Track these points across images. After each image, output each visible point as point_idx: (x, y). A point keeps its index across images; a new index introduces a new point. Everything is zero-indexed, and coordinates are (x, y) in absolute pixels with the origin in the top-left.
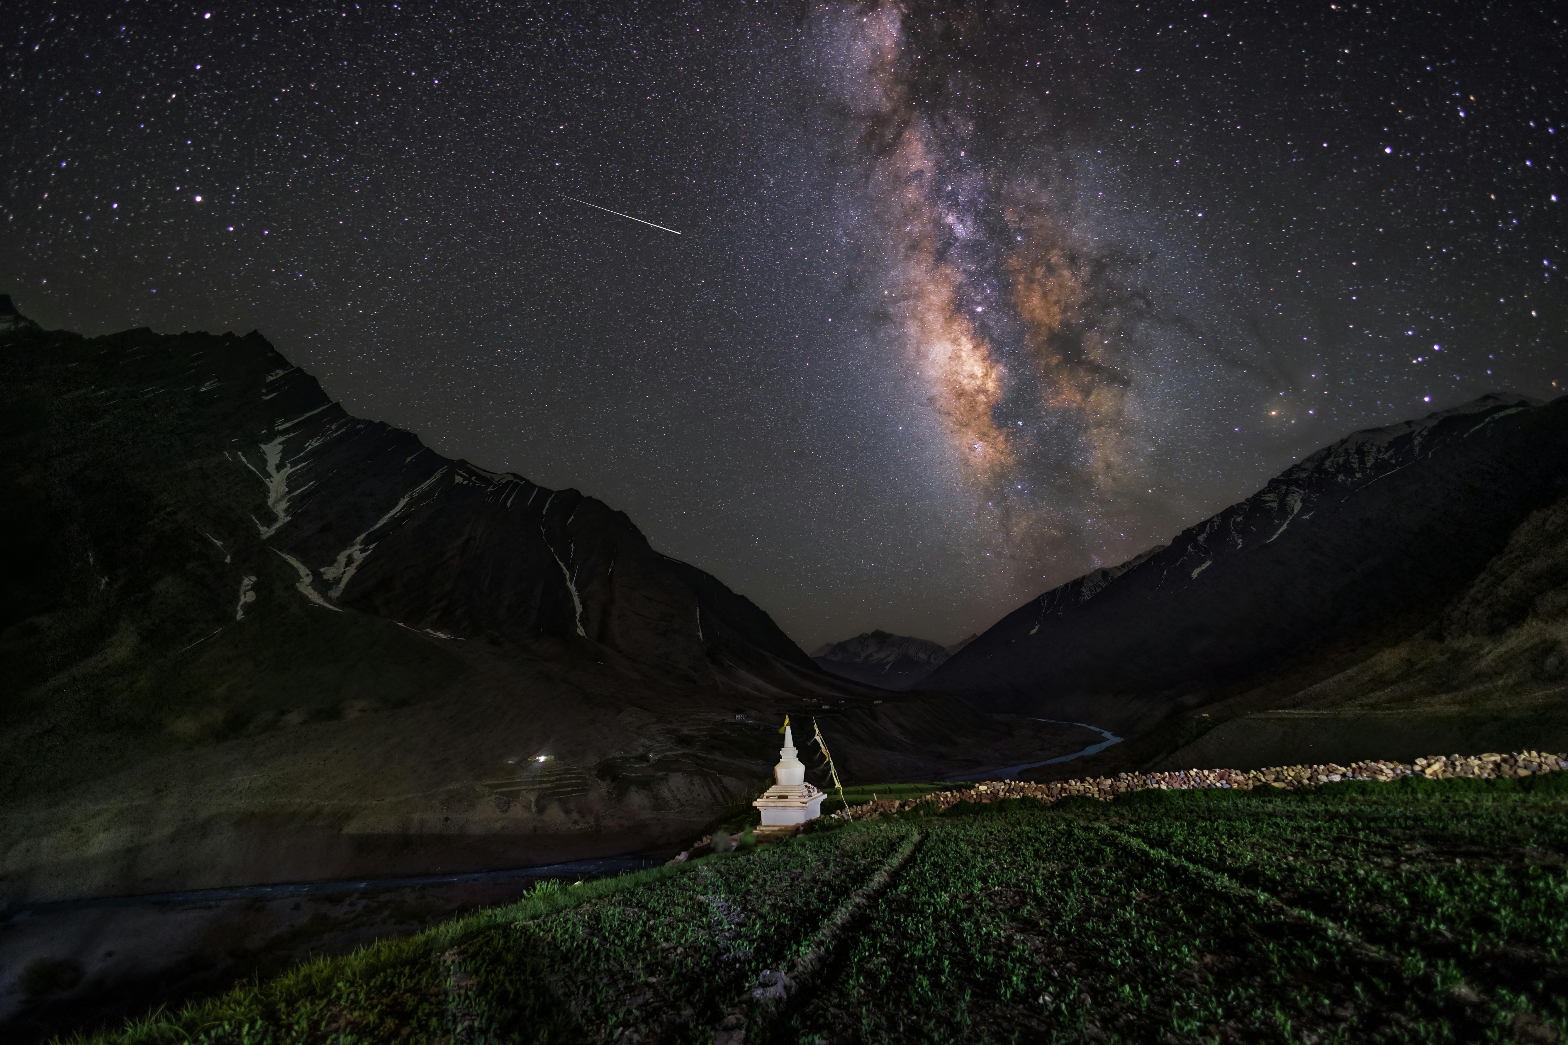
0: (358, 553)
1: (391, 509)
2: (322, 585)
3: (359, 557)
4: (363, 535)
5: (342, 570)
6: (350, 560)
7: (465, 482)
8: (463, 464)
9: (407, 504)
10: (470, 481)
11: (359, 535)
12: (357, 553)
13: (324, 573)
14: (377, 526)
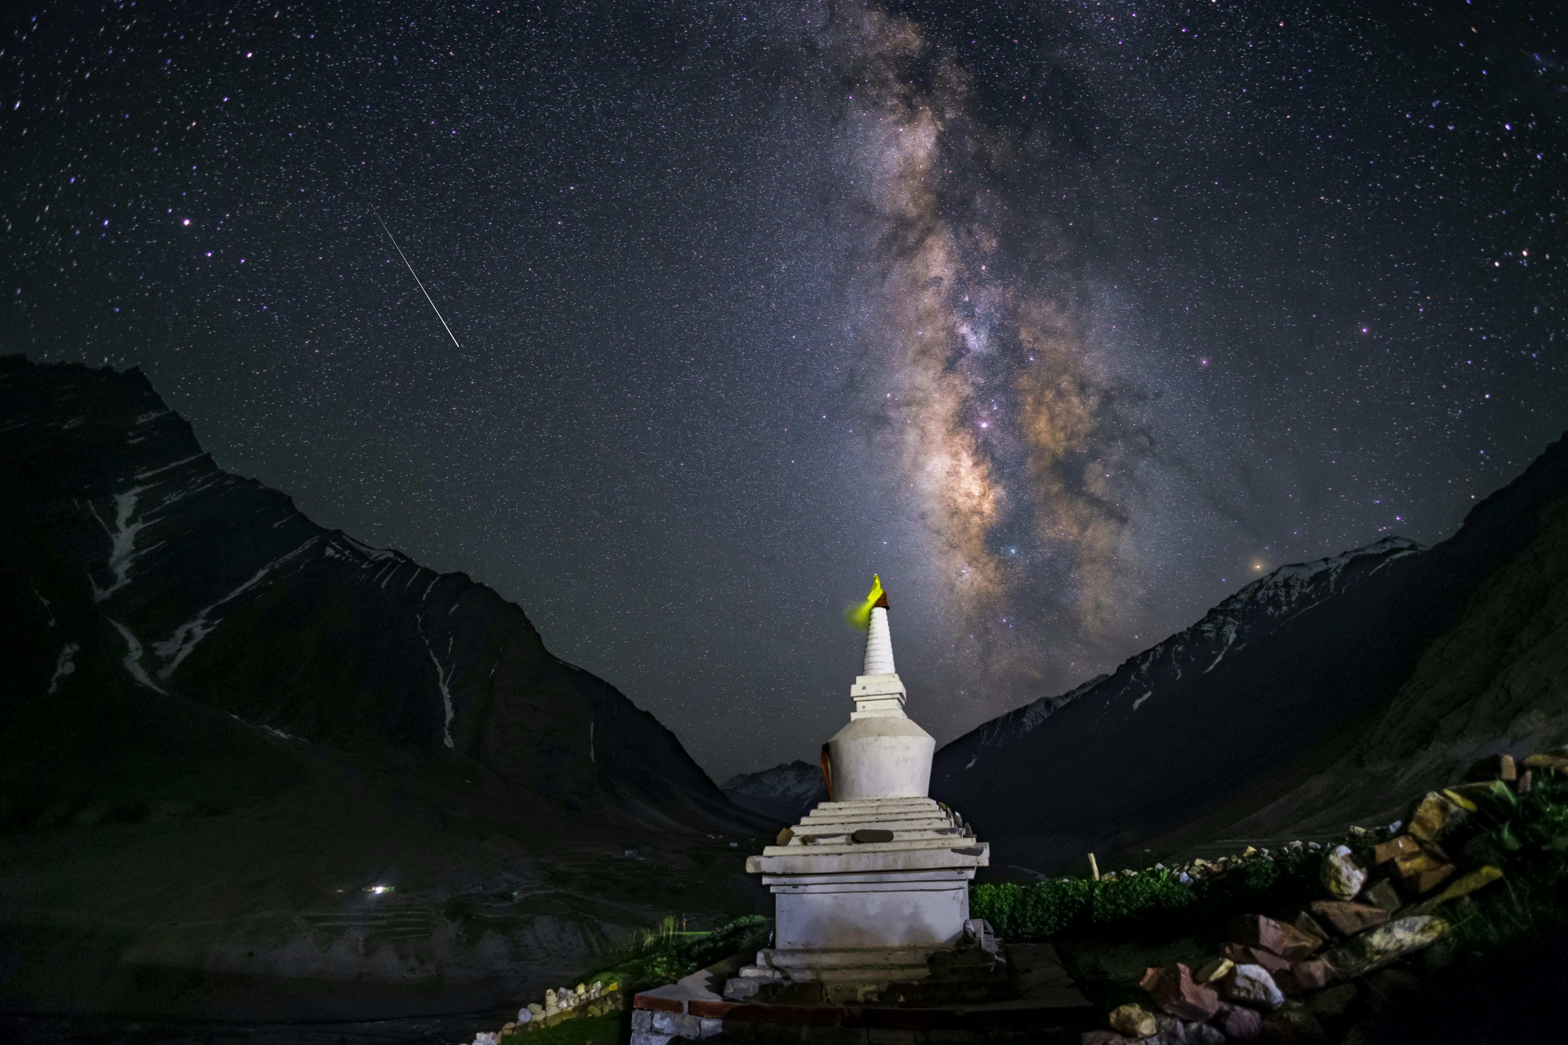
0: (200, 627)
1: (246, 581)
2: (152, 663)
3: (200, 633)
4: (208, 609)
5: (178, 646)
6: (189, 636)
7: (337, 556)
8: (337, 535)
9: (266, 575)
10: (343, 555)
11: (205, 608)
12: (198, 629)
13: (156, 649)
14: (228, 599)
